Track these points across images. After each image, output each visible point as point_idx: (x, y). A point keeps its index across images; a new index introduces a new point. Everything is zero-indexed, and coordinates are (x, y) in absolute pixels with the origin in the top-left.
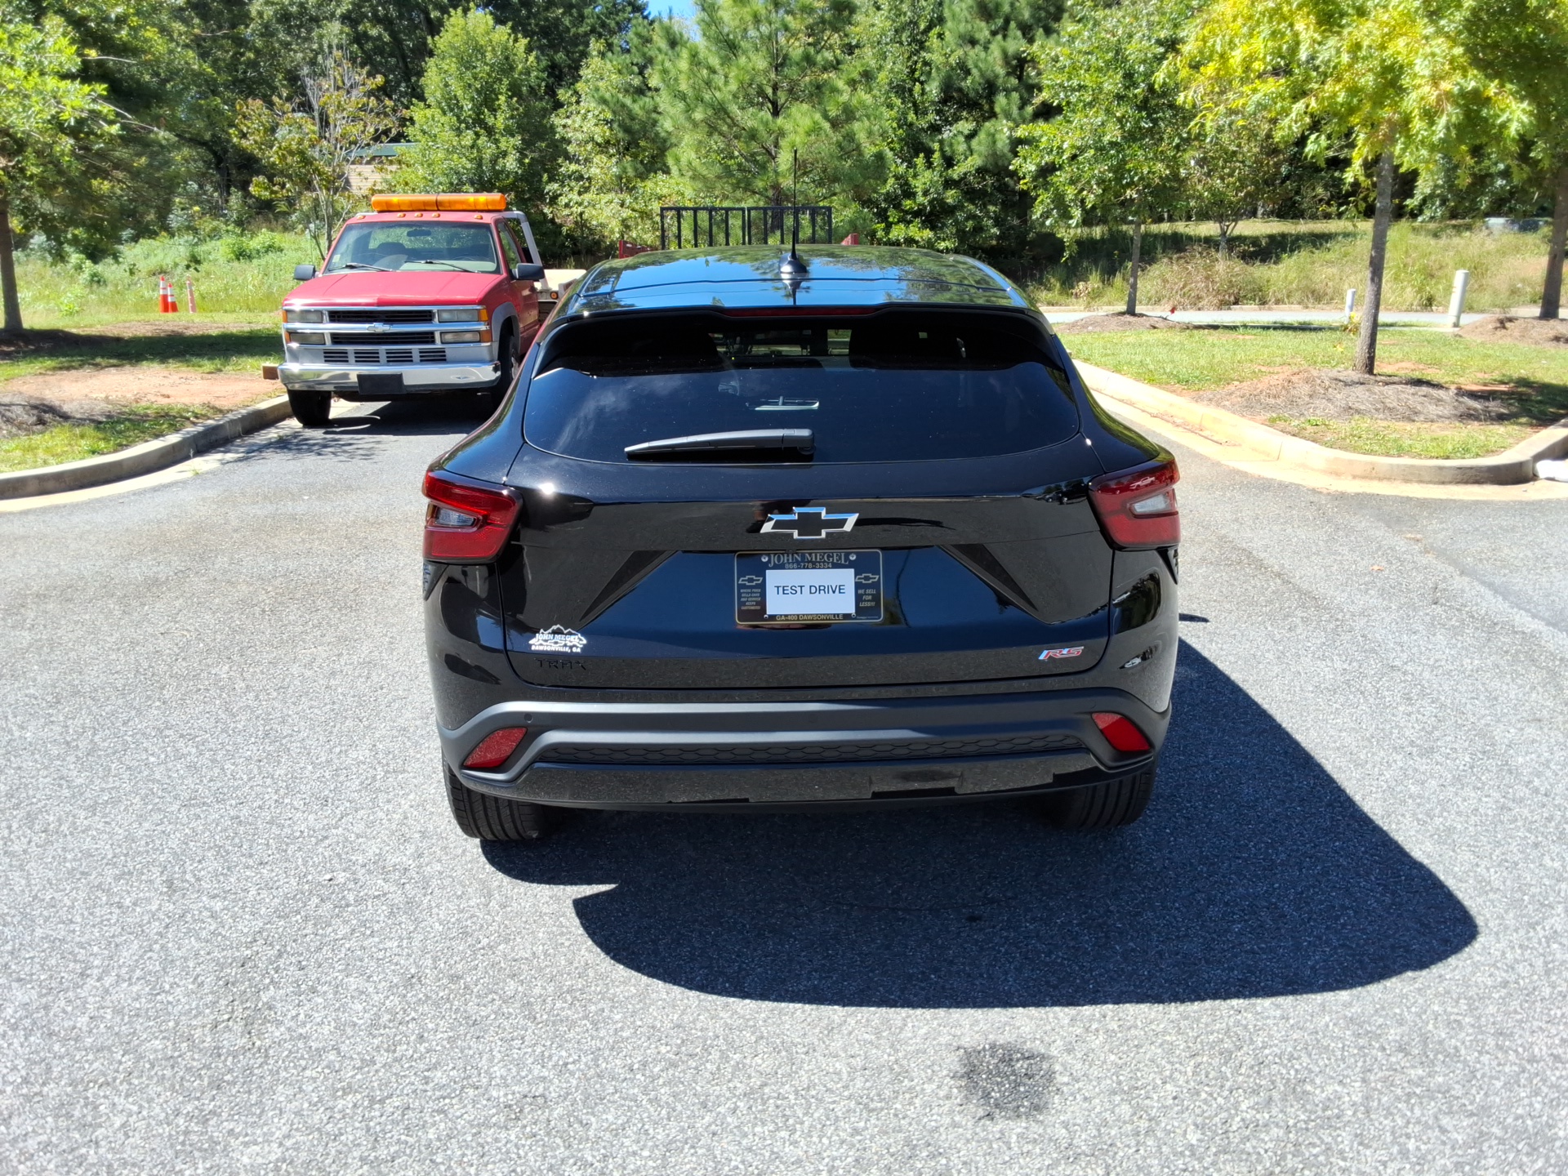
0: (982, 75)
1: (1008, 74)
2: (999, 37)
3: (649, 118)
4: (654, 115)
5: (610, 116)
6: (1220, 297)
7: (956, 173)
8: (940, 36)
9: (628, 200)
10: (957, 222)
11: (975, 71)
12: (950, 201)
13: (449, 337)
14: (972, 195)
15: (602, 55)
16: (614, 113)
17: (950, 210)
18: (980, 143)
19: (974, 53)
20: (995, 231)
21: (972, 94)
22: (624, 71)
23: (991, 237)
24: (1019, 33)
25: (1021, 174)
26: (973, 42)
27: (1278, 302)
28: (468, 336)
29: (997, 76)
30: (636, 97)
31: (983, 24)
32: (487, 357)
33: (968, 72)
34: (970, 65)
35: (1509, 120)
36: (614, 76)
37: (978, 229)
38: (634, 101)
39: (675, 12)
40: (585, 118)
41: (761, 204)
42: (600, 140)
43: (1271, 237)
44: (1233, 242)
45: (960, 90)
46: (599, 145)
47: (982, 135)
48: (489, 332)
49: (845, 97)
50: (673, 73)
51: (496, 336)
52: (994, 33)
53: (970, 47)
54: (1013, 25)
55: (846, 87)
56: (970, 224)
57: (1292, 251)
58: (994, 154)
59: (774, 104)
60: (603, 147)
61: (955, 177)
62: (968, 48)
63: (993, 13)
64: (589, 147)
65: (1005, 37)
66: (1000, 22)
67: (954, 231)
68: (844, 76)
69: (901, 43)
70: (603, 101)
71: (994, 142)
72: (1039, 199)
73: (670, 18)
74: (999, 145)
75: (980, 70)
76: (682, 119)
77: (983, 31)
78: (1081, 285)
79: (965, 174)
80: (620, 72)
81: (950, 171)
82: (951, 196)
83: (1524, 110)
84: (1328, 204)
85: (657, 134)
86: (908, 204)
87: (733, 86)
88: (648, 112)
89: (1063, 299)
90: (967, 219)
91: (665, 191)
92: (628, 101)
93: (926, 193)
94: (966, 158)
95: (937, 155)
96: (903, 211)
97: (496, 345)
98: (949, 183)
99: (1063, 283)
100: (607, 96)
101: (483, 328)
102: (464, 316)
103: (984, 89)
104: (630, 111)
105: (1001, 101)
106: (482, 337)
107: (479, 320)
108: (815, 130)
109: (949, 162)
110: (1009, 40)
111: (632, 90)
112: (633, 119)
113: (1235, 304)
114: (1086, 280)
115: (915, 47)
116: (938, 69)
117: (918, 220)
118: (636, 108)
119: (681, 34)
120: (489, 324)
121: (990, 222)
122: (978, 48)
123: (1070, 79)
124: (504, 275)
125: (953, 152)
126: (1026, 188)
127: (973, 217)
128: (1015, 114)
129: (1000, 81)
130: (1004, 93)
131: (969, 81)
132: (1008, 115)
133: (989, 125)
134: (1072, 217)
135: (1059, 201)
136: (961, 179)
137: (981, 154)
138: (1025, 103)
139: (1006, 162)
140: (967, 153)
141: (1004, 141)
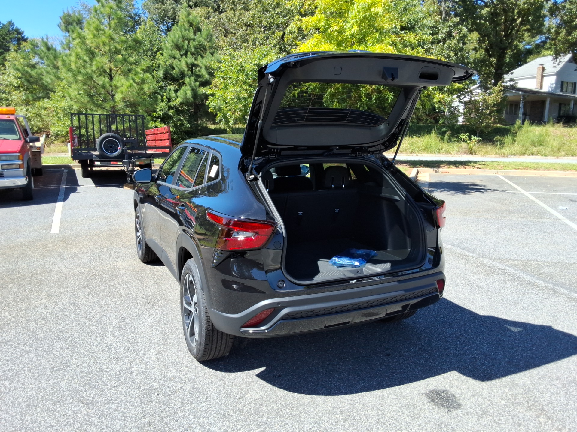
0: (179, 70)
1: (188, 71)
2: (184, 57)
3: (39, 77)
4: (41, 76)
5: (20, 75)
7: (172, 104)
8: (162, 54)
9: (30, 109)
10: (174, 122)
11: (176, 68)
12: (170, 114)
13: (5, 167)
14: (179, 112)
15: (16, 51)
16: (23, 74)
17: (171, 117)
18: (180, 94)
19: (175, 61)
20: (189, 125)
21: (176, 76)
22: (26, 58)
23: (187, 128)
24: (191, 56)
25: (210, 106)
26: (174, 58)
28: (14, 166)
29: (184, 71)
30: (32, 68)
31: (178, 52)
32: (22, 174)
33: (174, 68)
34: (175, 66)
35: (388, 98)
36: (22, 60)
37: (182, 124)
38: (32, 70)
39: (49, 36)
40: (9, 76)
41: (105, 113)
42: (16, 85)
45: (171, 74)
46: (15, 87)
47: (181, 91)
48: (23, 164)
49: (141, 75)
50: (67, 61)
51: (26, 166)
52: (182, 56)
53: (173, 59)
54: (189, 53)
55: (141, 71)
56: (179, 123)
58: (186, 98)
59: (110, 75)
60: (17, 88)
61: (172, 105)
62: (173, 60)
63: (181, 48)
64: (11, 87)
65: (186, 57)
66: (184, 52)
67: (173, 125)
68: (140, 67)
69: (147, 56)
70: (18, 70)
71: (186, 94)
72: (218, 115)
73: (47, 39)
74: (188, 95)
75: (178, 68)
76: (72, 80)
77: (177, 54)
79: (176, 105)
80: (24, 59)
81: (170, 103)
82: (171, 112)
83: (392, 95)
85: (42, 83)
86: (154, 114)
87: (94, 68)
88: (38, 75)
90: (178, 121)
91: (48, 106)
92: (29, 70)
93: (161, 110)
94: (175, 99)
95: (165, 97)
96: (152, 117)
97: (26, 170)
98: (170, 108)
100: (20, 68)
101: (21, 162)
102: (13, 158)
103: (180, 75)
104: (30, 74)
105: (187, 80)
106: (20, 166)
107: (19, 159)
108: (131, 86)
109: (169, 100)
110: (188, 58)
111: (30, 66)
112: (31, 77)
115: (152, 58)
116: (162, 66)
117: (159, 120)
118: (33, 73)
119: (52, 45)
120: (23, 161)
121: (186, 122)
122: (176, 60)
123: (226, 75)
124: (23, 141)
125: (170, 96)
126: (212, 111)
127: (180, 120)
128: (193, 84)
129: (186, 72)
130: (187, 77)
131: (174, 72)
132: (190, 85)
133: (183, 88)
134: (230, 122)
135: (225, 116)
136: (174, 106)
137: (181, 98)
138: (196, 81)
139: (191, 101)
140: (176, 97)
141: (189, 94)
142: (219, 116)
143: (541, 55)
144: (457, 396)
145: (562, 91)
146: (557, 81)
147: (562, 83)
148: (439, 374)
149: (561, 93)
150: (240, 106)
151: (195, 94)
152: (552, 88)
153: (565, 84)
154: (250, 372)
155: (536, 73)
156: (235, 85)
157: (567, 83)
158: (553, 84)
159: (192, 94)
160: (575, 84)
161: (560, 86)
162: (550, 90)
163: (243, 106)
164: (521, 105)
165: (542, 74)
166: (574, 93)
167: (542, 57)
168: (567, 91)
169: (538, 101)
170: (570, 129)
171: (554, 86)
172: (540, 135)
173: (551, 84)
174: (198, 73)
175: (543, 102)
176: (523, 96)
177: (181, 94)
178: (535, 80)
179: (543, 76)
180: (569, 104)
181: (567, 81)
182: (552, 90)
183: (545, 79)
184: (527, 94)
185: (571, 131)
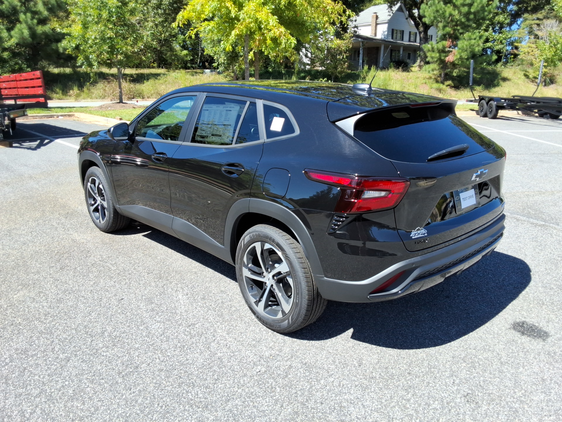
0: (10, 4)
1: (21, 6)
6: (128, 96)
7: (6, 45)
11: (6, 2)
12: (5, 57)
14: (15, 55)
17: (6, 61)
21: (6, 12)
27: (148, 97)
29: (17, 6)
37: (20, 69)
43: (137, 75)
44: (125, 76)
47: (16, 30)
57: (148, 80)
58: (23, 38)
61: (6, 47)
71: (22, 33)
74: (25, 34)
78: (71, 92)
81: (3, 44)
82: (6, 55)
84: (153, 63)
89: (64, 97)
94: (9, 40)
98: (4, 50)
99: (63, 91)
103: (12, 11)
105: (21, 16)
113: (133, 98)
114: (73, 90)
126: (70, 53)
127: (17, 63)
128: (29, 22)
129: (18, 8)
130: (22, 13)
131: (4, 6)
132: (26, 22)
133: (18, 25)
134: (94, 65)
135: (87, 58)
136: (9, 48)
137: (16, 38)
138: (33, 18)
139: (29, 41)
140: (9, 37)
141: (26, 32)
142: (80, 59)
143: (373, 4)
144: (537, 325)
145: (392, 38)
146: (388, 28)
147: (393, 30)
148: (504, 308)
149: (392, 40)
150: (106, 47)
151: (33, 34)
152: (384, 35)
153: (395, 32)
154: (343, 335)
155: (371, 21)
156: (97, 23)
157: (397, 30)
158: (385, 32)
159: (30, 34)
160: (403, 31)
161: (391, 33)
162: (383, 37)
163: (109, 47)
164: (361, 52)
165: (376, 22)
166: (403, 40)
167: (373, 6)
168: (396, 38)
169: (374, 48)
170: (408, 73)
171: (386, 33)
172: (385, 80)
173: (384, 32)
174: (34, 9)
175: (378, 49)
176: (363, 42)
177: (16, 33)
178: (370, 27)
179: (377, 24)
180: (399, 51)
181: (397, 29)
182: (384, 37)
183: (378, 26)
184: (366, 41)
185: (409, 75)
